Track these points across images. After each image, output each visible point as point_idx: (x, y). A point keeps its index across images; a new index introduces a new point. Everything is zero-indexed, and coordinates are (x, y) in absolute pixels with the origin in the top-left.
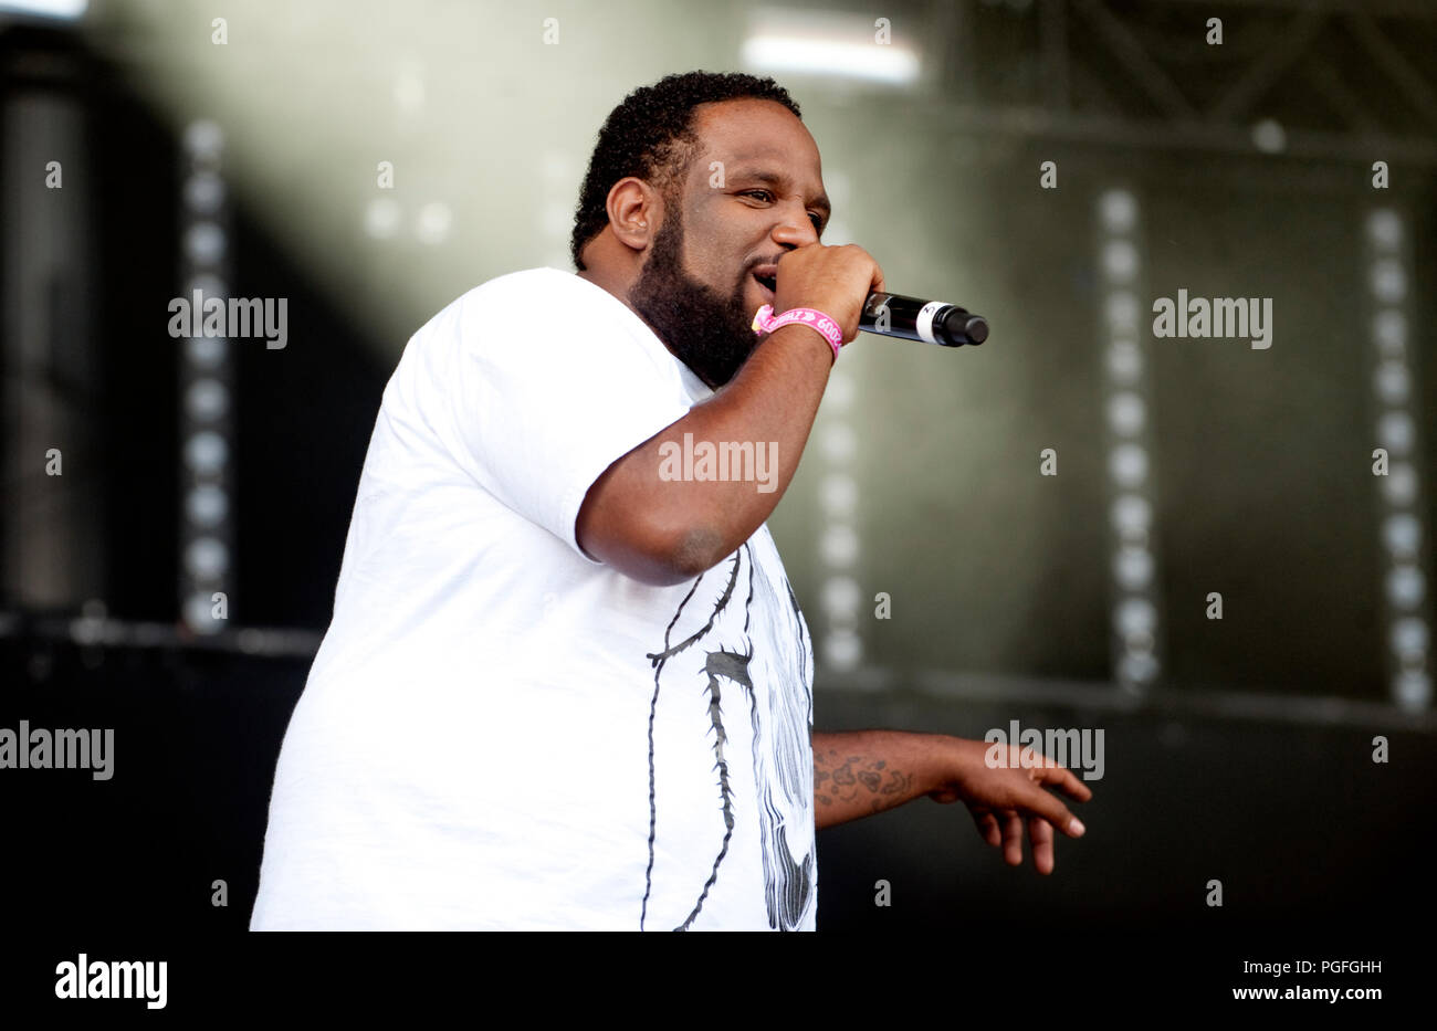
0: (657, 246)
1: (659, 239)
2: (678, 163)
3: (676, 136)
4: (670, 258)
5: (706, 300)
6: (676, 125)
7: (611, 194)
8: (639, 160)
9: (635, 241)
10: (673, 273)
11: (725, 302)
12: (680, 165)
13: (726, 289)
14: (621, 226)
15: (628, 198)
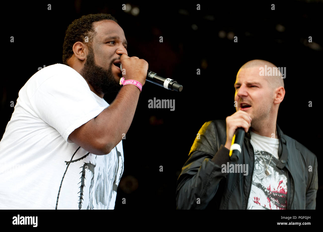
0: (88, 59)
1: (88, 57)
2: (90, 37)
3: (89, 30)
4: (91, 61)
5: (102, 71)
6: (89, 28)
7: (74, 46)
8: (80, 37)
9: (81, 58)
10: (93, 65)
11: (107, 71)
12: (91, 38)
13: (107, 67)
14: (77, 54)
15: (78, 47)
